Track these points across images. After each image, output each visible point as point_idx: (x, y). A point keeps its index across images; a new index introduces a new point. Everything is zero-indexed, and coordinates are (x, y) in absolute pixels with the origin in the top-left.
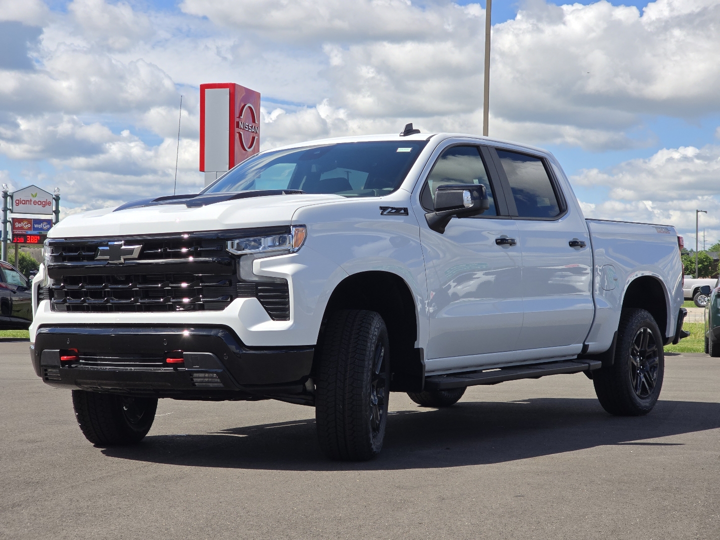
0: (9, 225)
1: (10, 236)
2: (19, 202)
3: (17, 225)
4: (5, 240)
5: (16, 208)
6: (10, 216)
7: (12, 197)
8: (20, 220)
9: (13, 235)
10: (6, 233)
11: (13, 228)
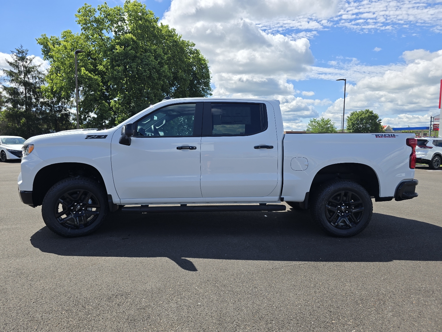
0: (432, 126)
1: (432, 129)
2: (436, 119)
3: (435, 125)
4: (431, 130)
5: (435, 121)
6: (432, 123)
7: (433, 118)
8: (436, 124)
9: (433, 128)
10: (431, 128)
11: (434, 126)
